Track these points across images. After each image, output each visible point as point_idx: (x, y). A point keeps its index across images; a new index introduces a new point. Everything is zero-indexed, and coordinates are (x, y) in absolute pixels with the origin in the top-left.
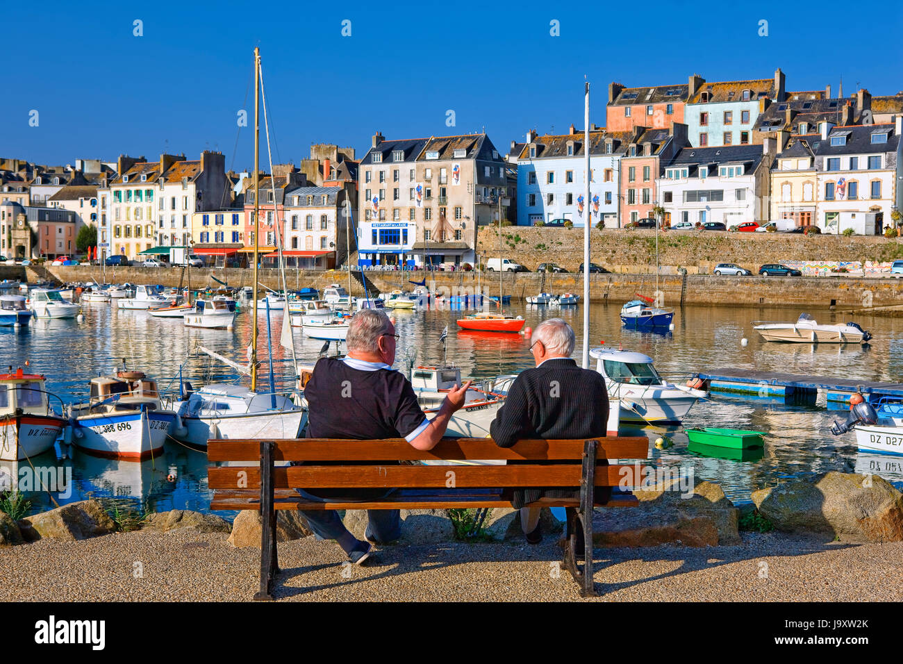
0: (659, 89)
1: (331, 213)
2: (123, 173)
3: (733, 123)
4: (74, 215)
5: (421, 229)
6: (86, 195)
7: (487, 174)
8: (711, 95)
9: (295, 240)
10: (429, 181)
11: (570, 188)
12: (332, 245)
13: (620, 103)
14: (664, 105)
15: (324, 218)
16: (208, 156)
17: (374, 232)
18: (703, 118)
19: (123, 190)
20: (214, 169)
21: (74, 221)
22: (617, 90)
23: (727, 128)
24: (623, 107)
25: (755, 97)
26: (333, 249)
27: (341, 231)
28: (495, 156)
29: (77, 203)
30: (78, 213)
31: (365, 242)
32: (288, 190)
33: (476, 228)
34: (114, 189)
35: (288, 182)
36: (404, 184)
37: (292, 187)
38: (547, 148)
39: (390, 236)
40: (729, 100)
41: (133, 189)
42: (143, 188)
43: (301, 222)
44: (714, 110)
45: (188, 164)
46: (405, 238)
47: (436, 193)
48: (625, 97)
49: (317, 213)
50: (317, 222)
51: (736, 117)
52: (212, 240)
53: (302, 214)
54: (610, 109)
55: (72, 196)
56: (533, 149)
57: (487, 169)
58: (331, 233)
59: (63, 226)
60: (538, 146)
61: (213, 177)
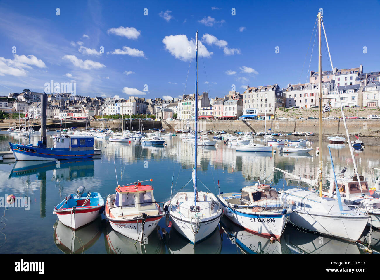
0: (325, 72)
1: (236, 106)
2: (184, 98)
3: (348, 80)
4: (172, 110)
5: (260, 110)
6: (175, 105)
7: (278, 95)
8: (341, 73)
9: (226, 113)
10: (262, 97)
11: (301, 98)
12: (236, 114)
13: (313, 76)
14: (327, 76)
15: (234, 108)
16: (205, 94)
17: (247, 111)
18: (339, 79)
19: (184, 102)
20: (206, 96)
21: (172, 111)
22: (313, 73)
23: (346, 82)
24: (314, 78)
25: (354, 73)
26: (236, 115)
27: (238, 111)
28: (280, 90)
29: (173, 107)
30: (173, 110)
31: (245, 114)
32: (224, 101)
33: (275, 109)
34: (182, 102)
35: (224, 99)
36: (255, 98)
37: (225, 100)
38: (294, 88)
39: (251, 112)
40: (346, 74)
41: (186, 102)
42: (189, 102)
43: (228, 109)
44: (342, 77)
45: (200, 96)
46: (255, 112)
47: (264, 100)
48: (315, 75)
49: (232, 107)
50: (232, 109)
51: (349, 78)
52: (205, 114)
53: (228, 107)
54: (311, 78)
55: (172, 106)
56: (290, 89)
57: (278, 93)
58: (236, 111)
59: (170, 113)
60: (291, 88)
61: (206, 99)
